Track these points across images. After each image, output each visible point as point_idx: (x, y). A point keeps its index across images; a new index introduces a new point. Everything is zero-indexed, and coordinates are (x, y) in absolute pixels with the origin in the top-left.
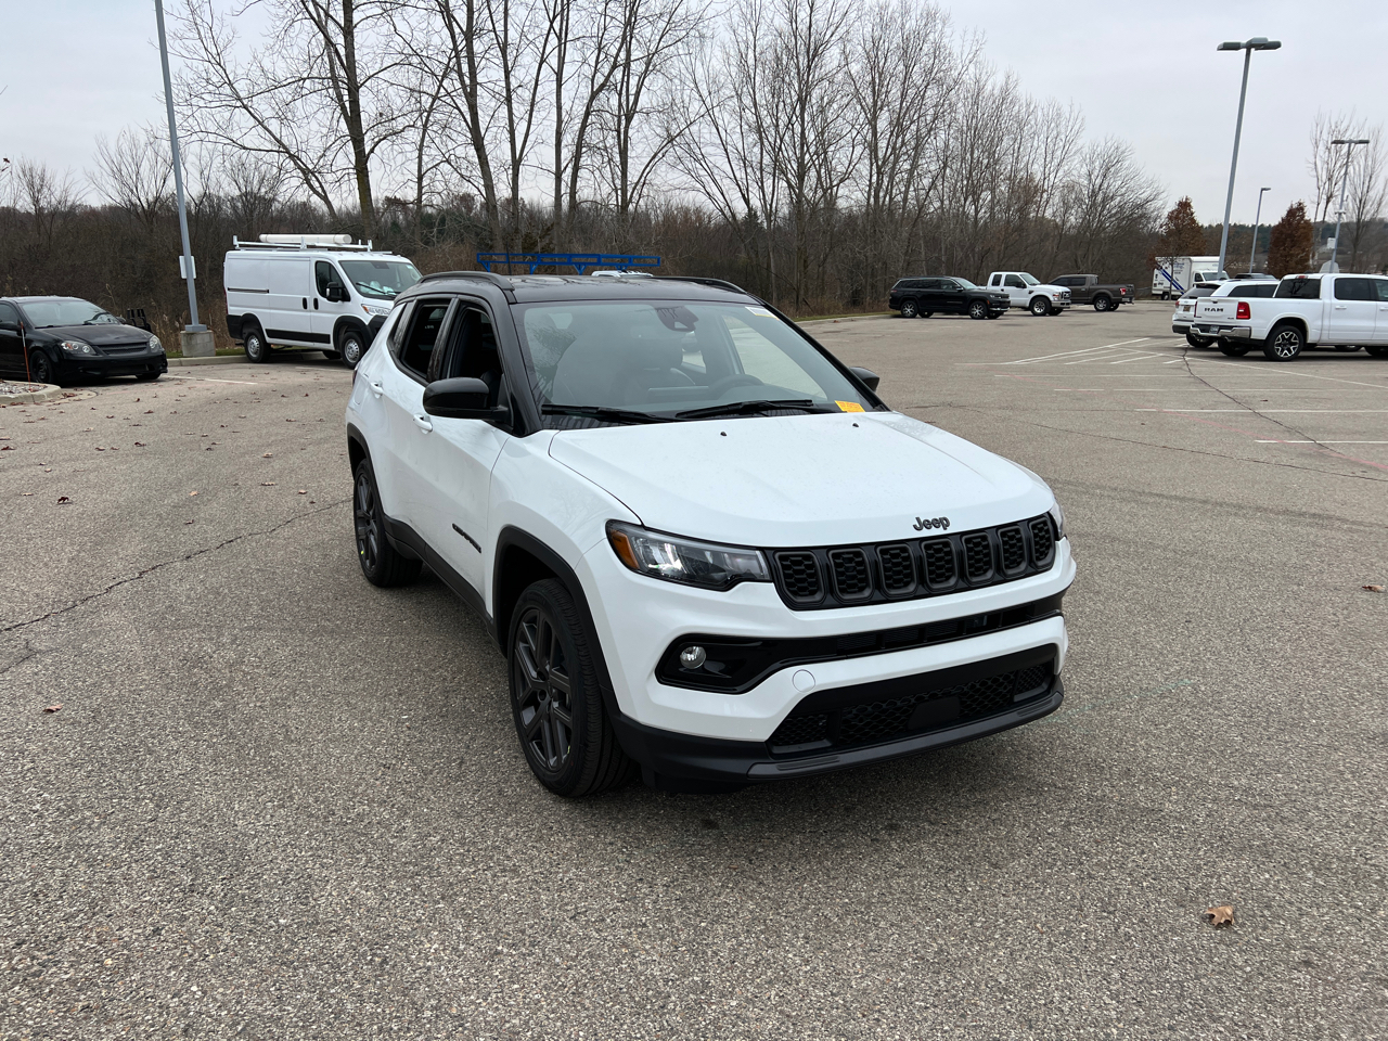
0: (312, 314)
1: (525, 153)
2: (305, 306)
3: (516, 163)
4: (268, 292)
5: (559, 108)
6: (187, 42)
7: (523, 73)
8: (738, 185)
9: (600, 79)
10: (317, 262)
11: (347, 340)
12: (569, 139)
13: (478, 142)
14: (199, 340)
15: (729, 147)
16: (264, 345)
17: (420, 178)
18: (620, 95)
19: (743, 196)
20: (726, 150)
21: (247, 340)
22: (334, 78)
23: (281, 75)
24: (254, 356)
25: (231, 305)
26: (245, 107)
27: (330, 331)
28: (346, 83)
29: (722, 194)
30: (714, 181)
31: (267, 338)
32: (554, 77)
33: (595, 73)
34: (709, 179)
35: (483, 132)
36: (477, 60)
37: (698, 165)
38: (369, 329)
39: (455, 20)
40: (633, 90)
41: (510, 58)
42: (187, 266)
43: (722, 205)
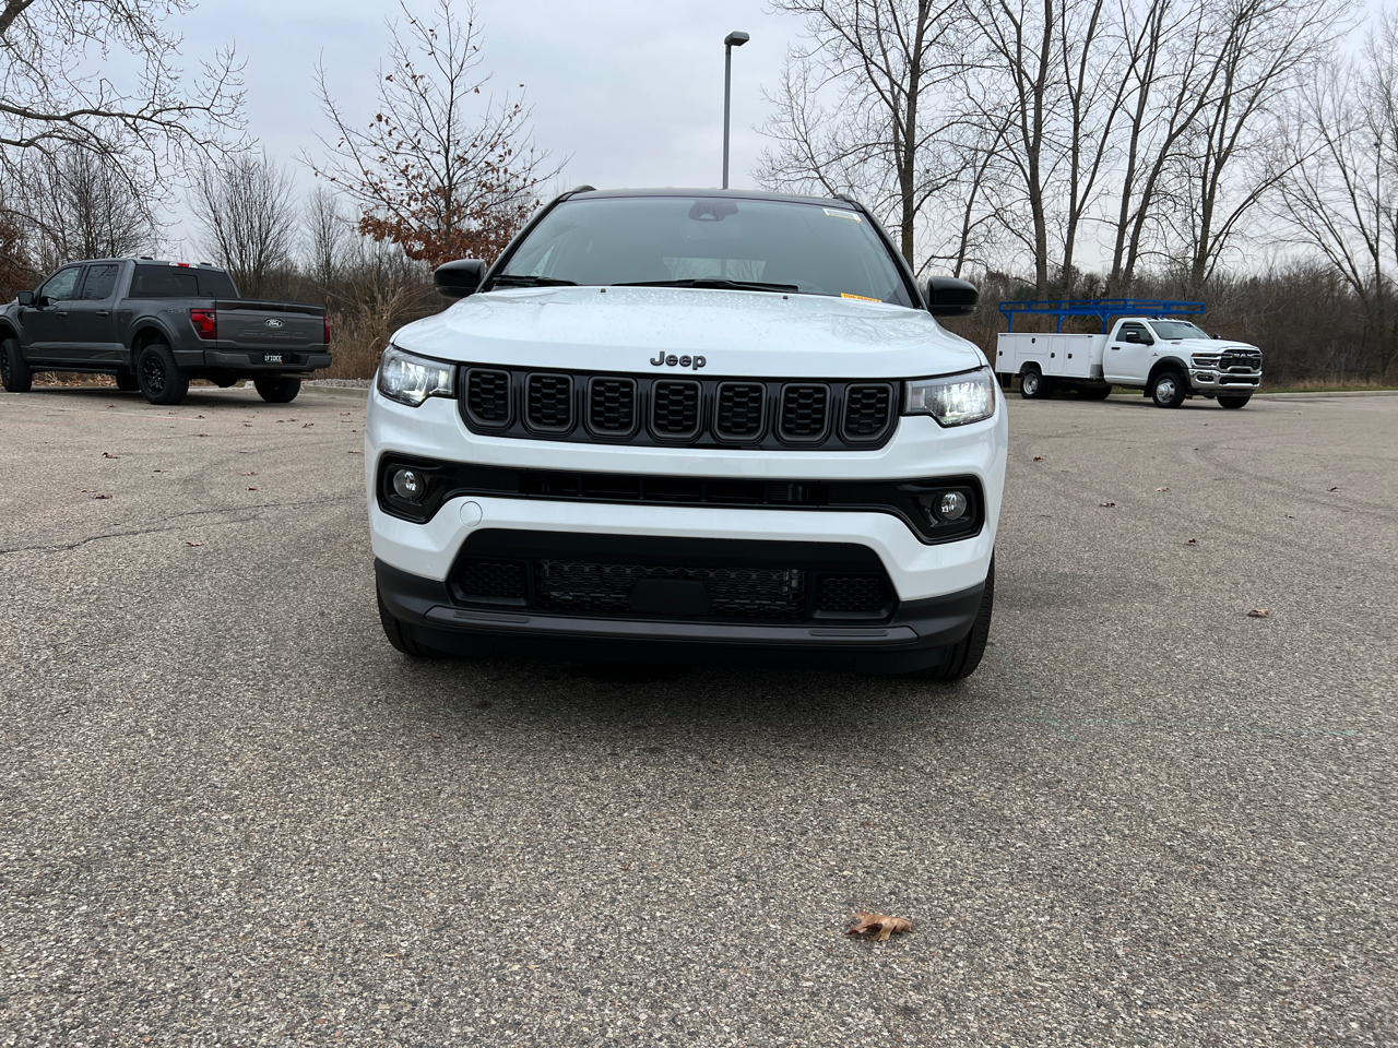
1: (1084, 206)
3: (1075, 215)
5: (1133, 156)
6: (781, 125)
7: (1093, 121)
8: (1365, 234)
9: (1180, 120)
12: (1139, 187)
13: (1035, 198)
15: (1357, 192)
17: (966, 232)
18: (1211, 137)
19: (1371, 247)
20: (1353, 195)
22: (897, 143)
23: (849, 143)
26: (821, 178)
28: (905, 146)
29: (1341, 244)
30: (1333, 232)
32: (1131, 123)
33: (1176, 114)
34: (1325, 228)
35: (1041, 186)
36: (1044, 112)
37: (1314, 214)
39: (1027, 76)
40: (1228, 133)
41: (1082, 110)
43: (1340, 258)
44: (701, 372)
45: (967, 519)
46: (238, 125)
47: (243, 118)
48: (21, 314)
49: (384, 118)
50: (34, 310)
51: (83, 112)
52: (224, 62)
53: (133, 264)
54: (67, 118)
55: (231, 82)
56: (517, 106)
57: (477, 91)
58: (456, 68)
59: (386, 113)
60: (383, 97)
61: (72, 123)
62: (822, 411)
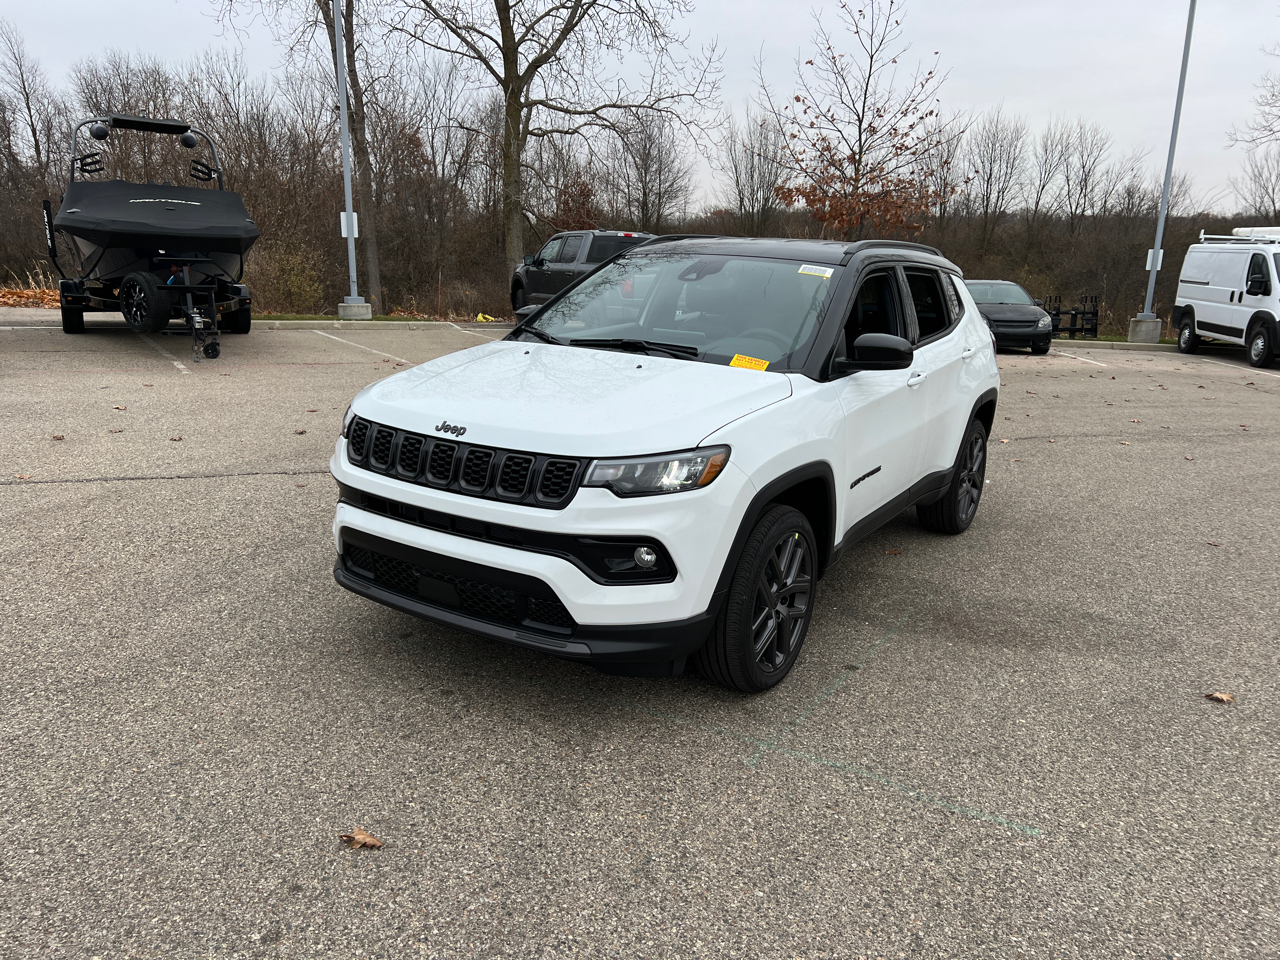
0: (1236, 307)
2: (1232, 300)
4: (1208, 284)
10: (1254, 255)
11: (1256, 336)
14: (1143, 327)
16: (1194, 337)
21: (1182, 330)
24: (1183, 346)
25: (1180, 297)
27: (1243, 325)
31: (1197, 329)
38: (1278, 325)
42: (1154, 260)
44: (460, 439)
45: (655, 569)
46: (715, 106)
47: (718, 100)
48: (527, 271)
49: (802, 99)
50: (535, 269)
51: (605, 106)
52: (708, 54)
53: (592, 236)
54: (594, 112)
55: (713, 70)
56: (930, 73)
57: (895, 62)
58: (876, 43)
59: (802, 94)
60: (800, 81)
61: (597, 115)
62: (525, 476)
